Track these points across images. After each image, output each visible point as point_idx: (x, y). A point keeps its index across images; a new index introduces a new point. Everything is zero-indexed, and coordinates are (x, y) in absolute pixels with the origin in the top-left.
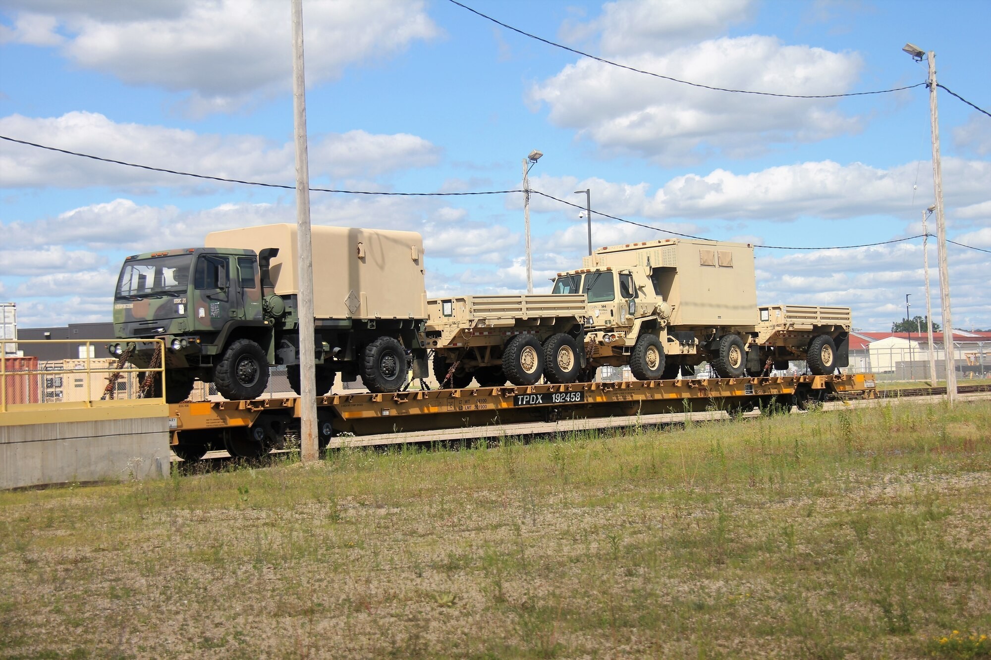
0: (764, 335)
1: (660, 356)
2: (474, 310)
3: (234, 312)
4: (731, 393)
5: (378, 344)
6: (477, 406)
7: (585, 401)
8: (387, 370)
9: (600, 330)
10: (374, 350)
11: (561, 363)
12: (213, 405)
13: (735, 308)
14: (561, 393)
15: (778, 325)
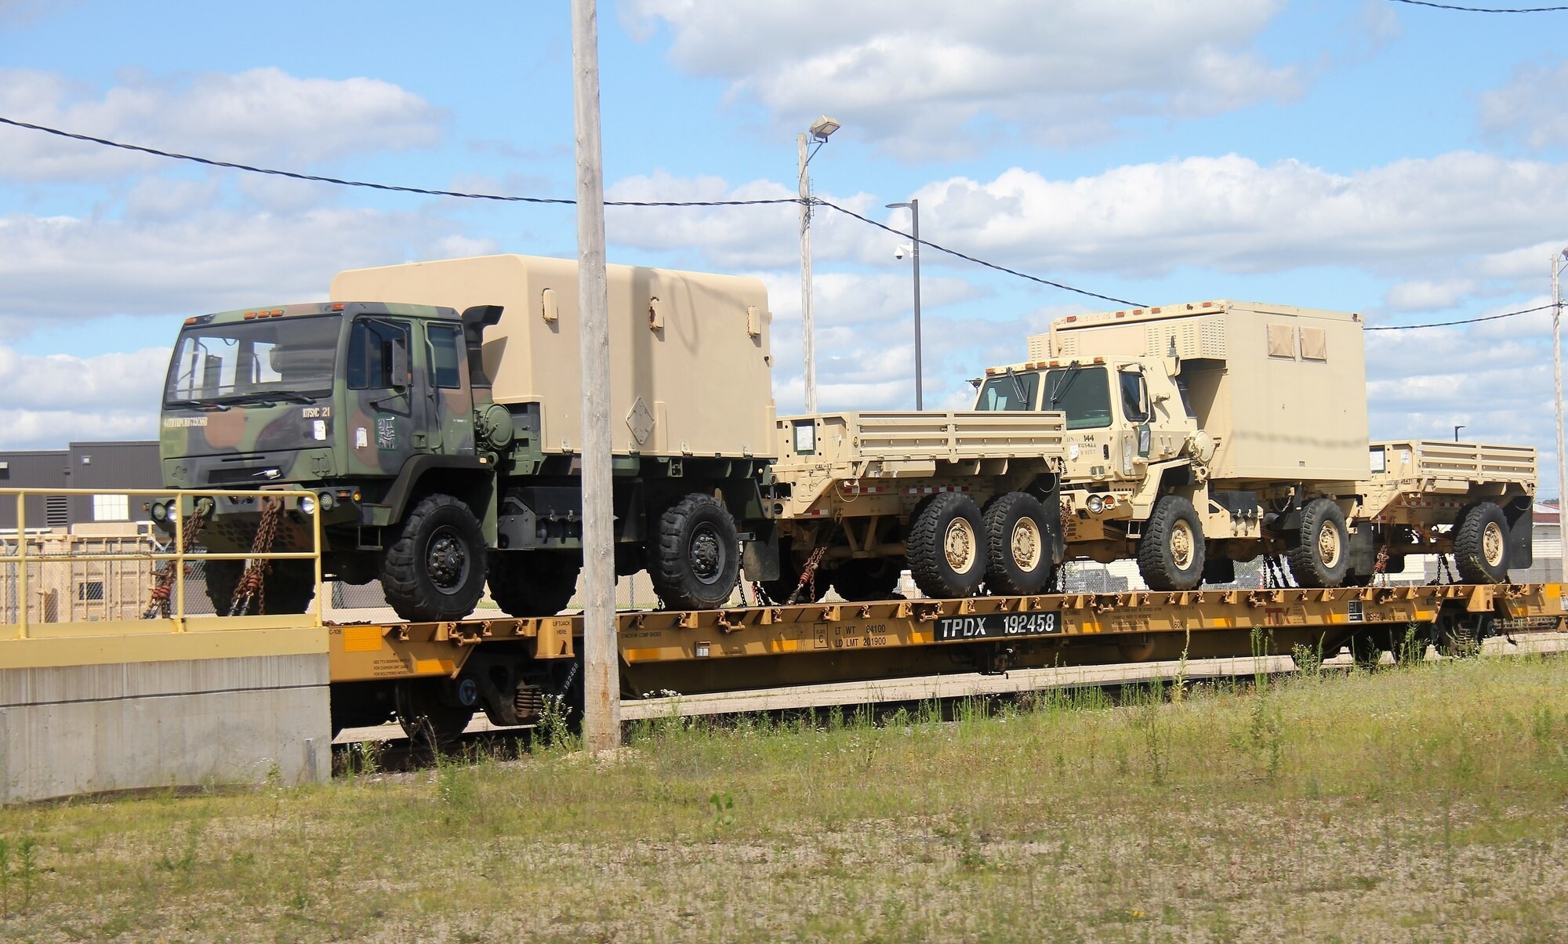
0: (1375, 501)
1: (1197, 540)
2: (862, 441)
3: (421, 437)
4: (1324, 619)
5: (687, 508)
6: (867, 640)
7: (1063, 633)
8: (703, 562)
9: (1080, 486)
10: (680, 522)
11: (1017, 553)
12: (387, 630)
13: (1330, 444)
14: (1019, 614)
15: (1405, 482)
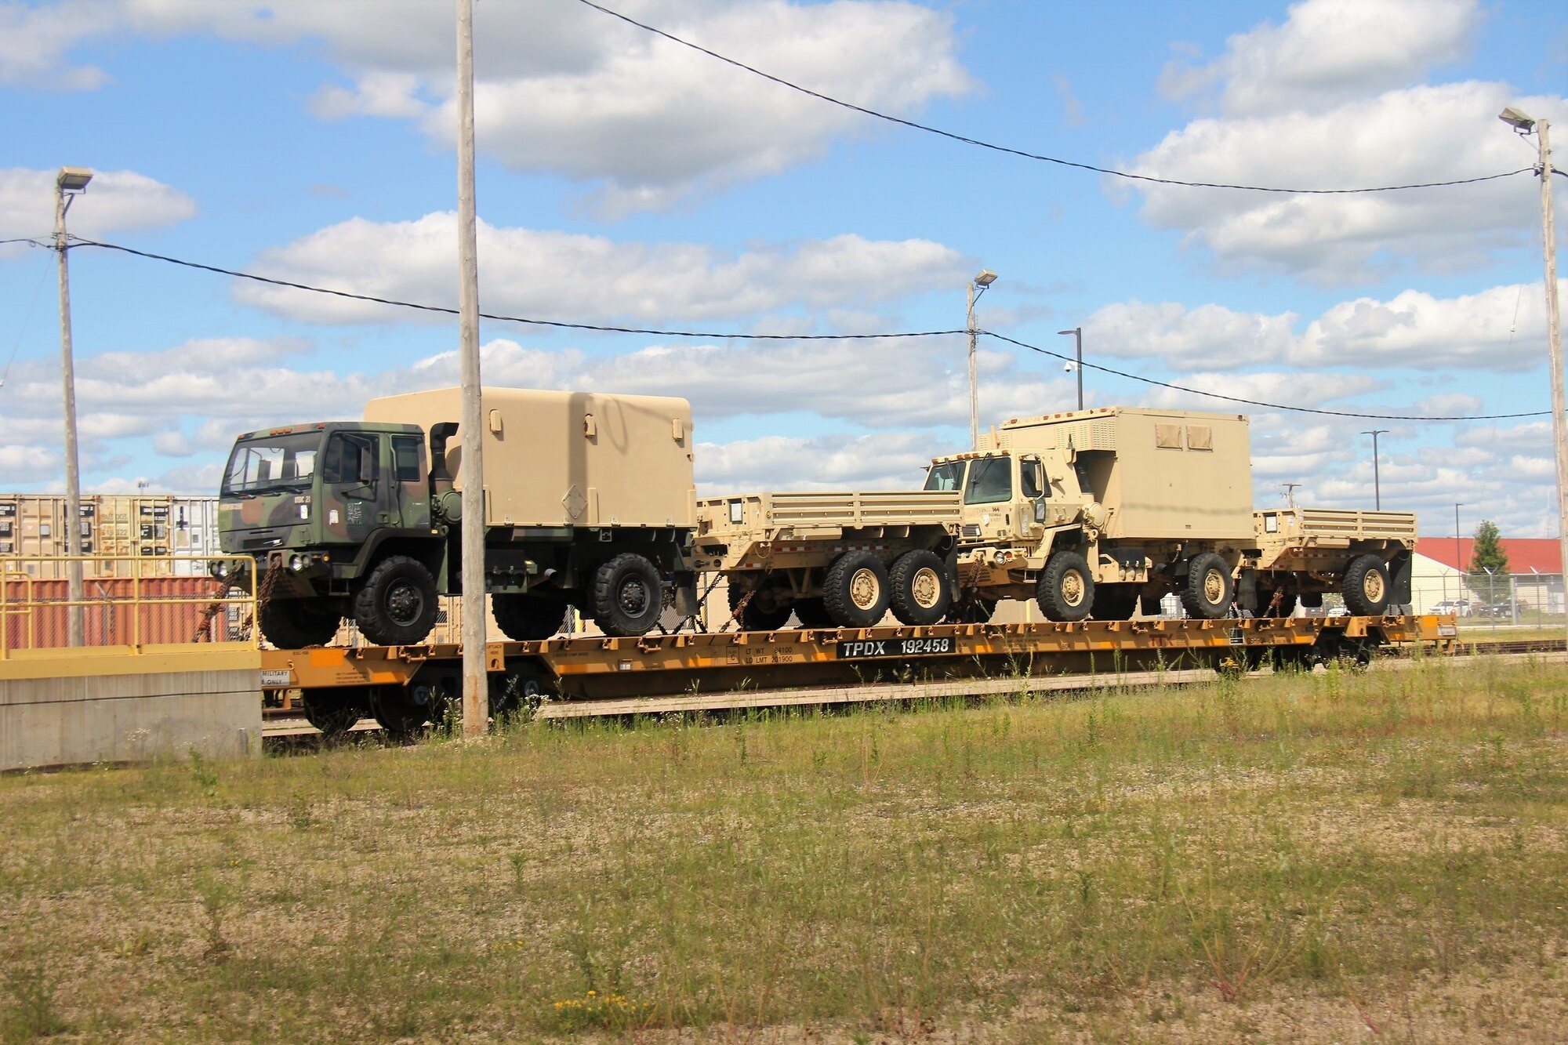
0: (1270, 554)
1: (1086, 584)
2: (775, 514)
3: (384, 516)
4: (1206, 642)
5: (616, 564)
6: (775, 658)
7: (957, 653)
8: (630, 602)
9: (991, 545)
10: (609, 574)
11: (919, 594)
12: (347, 652)
13: (1215, 512)
14: (916, 639)
15: (1290, 540)
